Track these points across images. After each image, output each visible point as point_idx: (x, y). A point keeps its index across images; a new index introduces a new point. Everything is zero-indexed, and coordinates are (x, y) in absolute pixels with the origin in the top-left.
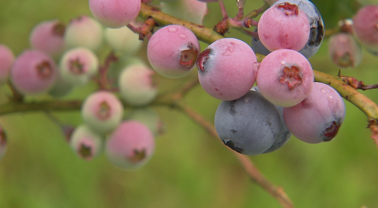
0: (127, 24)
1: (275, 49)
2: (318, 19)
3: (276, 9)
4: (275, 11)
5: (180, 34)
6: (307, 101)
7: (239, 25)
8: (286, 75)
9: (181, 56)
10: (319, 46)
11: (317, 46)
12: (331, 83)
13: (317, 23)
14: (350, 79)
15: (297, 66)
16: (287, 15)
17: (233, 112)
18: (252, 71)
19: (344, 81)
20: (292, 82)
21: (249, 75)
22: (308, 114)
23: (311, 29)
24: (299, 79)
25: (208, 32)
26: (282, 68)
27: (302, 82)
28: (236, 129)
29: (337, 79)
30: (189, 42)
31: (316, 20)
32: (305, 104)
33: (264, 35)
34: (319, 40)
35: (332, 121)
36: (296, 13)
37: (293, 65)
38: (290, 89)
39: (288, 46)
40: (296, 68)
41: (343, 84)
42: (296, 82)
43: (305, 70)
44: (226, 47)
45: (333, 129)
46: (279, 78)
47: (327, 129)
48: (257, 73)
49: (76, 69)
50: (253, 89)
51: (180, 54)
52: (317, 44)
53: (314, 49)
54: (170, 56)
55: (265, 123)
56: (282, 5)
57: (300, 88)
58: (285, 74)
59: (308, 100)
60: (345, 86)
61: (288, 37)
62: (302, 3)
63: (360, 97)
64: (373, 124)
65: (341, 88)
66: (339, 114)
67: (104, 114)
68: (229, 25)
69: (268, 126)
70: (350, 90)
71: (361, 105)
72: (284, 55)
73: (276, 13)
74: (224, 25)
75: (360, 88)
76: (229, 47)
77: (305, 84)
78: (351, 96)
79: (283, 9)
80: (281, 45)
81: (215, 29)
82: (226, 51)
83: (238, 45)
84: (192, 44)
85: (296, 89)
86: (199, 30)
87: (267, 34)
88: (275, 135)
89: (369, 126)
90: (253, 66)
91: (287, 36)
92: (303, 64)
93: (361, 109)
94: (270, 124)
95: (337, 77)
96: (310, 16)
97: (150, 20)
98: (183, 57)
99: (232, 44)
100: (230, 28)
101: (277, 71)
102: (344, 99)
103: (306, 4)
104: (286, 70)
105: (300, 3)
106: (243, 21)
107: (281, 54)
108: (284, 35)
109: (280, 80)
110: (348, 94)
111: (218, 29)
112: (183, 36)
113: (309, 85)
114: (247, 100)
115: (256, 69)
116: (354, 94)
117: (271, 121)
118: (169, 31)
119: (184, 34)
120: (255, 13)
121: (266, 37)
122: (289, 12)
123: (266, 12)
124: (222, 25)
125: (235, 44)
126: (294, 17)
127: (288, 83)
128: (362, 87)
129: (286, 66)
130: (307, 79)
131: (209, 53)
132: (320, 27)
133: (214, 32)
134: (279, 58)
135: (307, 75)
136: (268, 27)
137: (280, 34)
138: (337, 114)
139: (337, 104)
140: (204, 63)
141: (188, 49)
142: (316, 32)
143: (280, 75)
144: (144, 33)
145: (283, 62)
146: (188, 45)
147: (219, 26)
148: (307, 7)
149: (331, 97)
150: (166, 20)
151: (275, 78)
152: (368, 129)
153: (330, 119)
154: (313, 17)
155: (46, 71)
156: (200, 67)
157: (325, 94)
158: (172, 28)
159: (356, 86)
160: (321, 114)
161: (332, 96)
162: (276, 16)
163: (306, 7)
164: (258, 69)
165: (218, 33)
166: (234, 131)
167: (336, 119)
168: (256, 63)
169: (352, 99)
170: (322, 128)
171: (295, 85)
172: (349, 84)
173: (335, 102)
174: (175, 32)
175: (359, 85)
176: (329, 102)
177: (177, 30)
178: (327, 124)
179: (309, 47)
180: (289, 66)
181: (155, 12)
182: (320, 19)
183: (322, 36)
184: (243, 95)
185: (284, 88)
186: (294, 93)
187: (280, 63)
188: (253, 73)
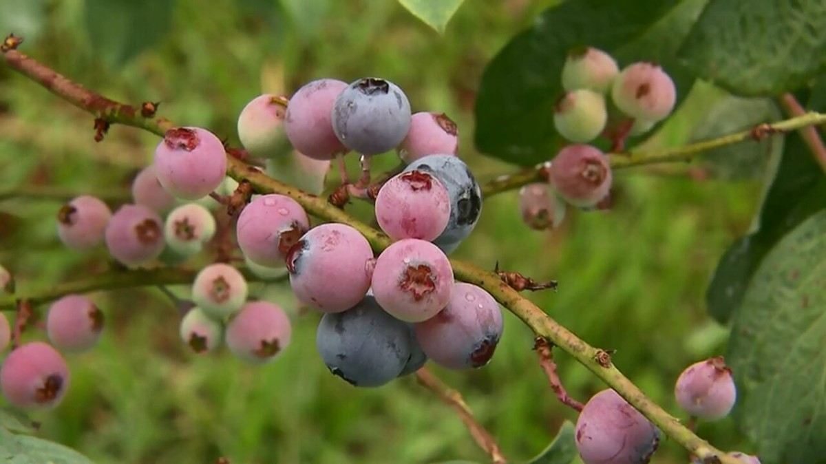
0: (210, 192)
1: (399, 239)
2: (472, 186)
3: (400, 181)
4: (398, 184)
5: (280, 208)
6: (445, 312)
7: (361, 195)
8: (411, 280)
9: (282, 240)
10: (474, 224)
11: (472, 223)
12: (485, 283)
13: (469, 192)
14: (512, 276)
15: (427, 265)
16: (414, 189)
17: (340, 329)
18: (364, 271)
19: (503, 279)
20: (420, 289)
21: (360, 277)
22: (448, 331)
23: (459, 203)
24: (431, 284)
25: (321, 204)
26: (406, 268)
27: (435, 288)
28: (344, 354)
29: (493, 276)
30: (292, 219)
31: (469, 188)
32: (443, 317)
33: (383, 219)
34: (473, 216)
35: (483, 340)
36: (428, 187)
37: (421, 264)
38: (418, 298)
39: (417, 235)
40: (425, 268)
41: (501, 285)
42: (425, 288)
43: (439, 270)
44: (325, 239)
45: (486, 351)
46: (401, 282)
47: (477, 351)
48: (372, 274)
49: (184, 234)
50: (370, 293)
51: (280, 237)
52: (471, 222)
53: (466, 229)
54: (267, 239)
55: (386, 345)
56: (408, 174)
57: (432, 297)
58: (409, 277)
59: (447, 310)
60: (503, 288)
61: (416, 222)
62: (447, 164)
63: (524, 303)
64: (542, 344)
65: (497, 292)
66: (492, 329)
67: (220, 294)
68: (349, 194)
69: (391, 349)
70: (510, 293)
71: (526, 316)
72: (409, 248)
73: (399, 186)
74: (342, 194)
75: (528, 289)
76: (330, 238)
77: (439, 290)
78: (511, 303)
79: (408, 181)
80: (407, 233)
81: (330, 200)
82: (327, 244)
83: (344, 235)
84: (297, 222)
85: (425, 300)
86: (308, 200)
87: (386, 217)
88: (402, 361)
89: (536, 348)
90: (366, 264)
91: (414, 220)
92: (436, 261)
93: (525, 321)
94: (394, 346)
95: (493, 273)
96: (460, 183)
97: (245, 184)
98: (285, 240)
99: (335, 233)
100: (351, 198)
101: (397, 273)
102: (502, 307)
103: (454, 165)
104: (410, 272)
105: (445, 165)
106: (366, 190)
107: (404, 248)
108: (410, 219)
109: (403, 286)
110: (506, 300)
111: (335, 199)
112: (284, 211)
113: (446, 291)
114: (360, 312)
115: (371, 268)
116: (516, 299)
117: (396, 341)
118: (264, 204)
119: (286, 209)
120: (386, 176)
121: (386, 222)
122: (419, 185)
123: (386, 184)
124: (340, 194)
125: (339, 233)
126: (425, 192)
127: (414, 291)
128: (529, 285)
129: (411, 265)
130: (442, 283)
131: (303, 247)
132: (474, 197)
133: (329, 204)
134: (401, 253)
135: (443, 278)
136: (388, 208)
137: (406, 218)
138: (491, 329)
139: (491, 315)
140: (295, 262)
141: (291, 229)
142: (469, 205)
143: (402, 278)
144: (234, 204)
145: (407, 260)
146: (291, 224)
147: (336, 196)
148: (456, 170)
149: (481, 306)
150: (268, 185)
151: (396, 284)
152: (534, 351)
153: (481, 338)
154: (464, 185)
155: (150, 233)
156: (291, 265)
157: (472, 301)
158: (269, 199)
159: (522, 285)
160: (466, 330)
161: (482, 303)
162: (399, 191)
163: (454, 170)
164: (374, 267)
165: (334, 205)
166: (342, 357)
167: (488, 337)
168: (370, 259)
169: (513, 308)
170: (468, 349)
171: (425, 292)
172: (511, 283)
173: (487, 312)
174: (273, 206)
175: (525, 284)
176: (477, 311)
177: (276, 202)
178: (476, 345)
179: (458, 226)
180: (415, 265)
181: (253, 173)
182: (474, 185)
183: (479, 209)
184: (354, 305)
185: (408, 297)
186: (424, 305)
187: (403, 261)
188: (367, 275)
